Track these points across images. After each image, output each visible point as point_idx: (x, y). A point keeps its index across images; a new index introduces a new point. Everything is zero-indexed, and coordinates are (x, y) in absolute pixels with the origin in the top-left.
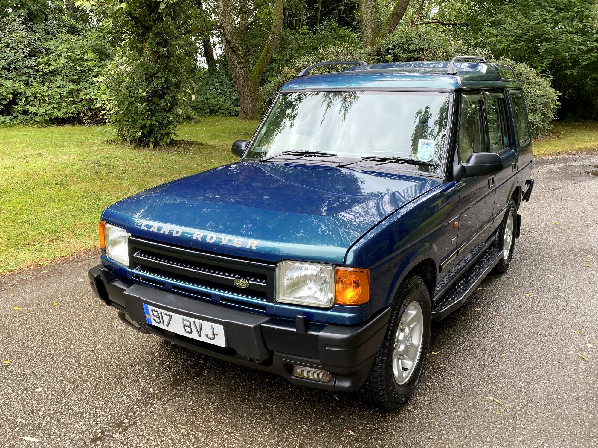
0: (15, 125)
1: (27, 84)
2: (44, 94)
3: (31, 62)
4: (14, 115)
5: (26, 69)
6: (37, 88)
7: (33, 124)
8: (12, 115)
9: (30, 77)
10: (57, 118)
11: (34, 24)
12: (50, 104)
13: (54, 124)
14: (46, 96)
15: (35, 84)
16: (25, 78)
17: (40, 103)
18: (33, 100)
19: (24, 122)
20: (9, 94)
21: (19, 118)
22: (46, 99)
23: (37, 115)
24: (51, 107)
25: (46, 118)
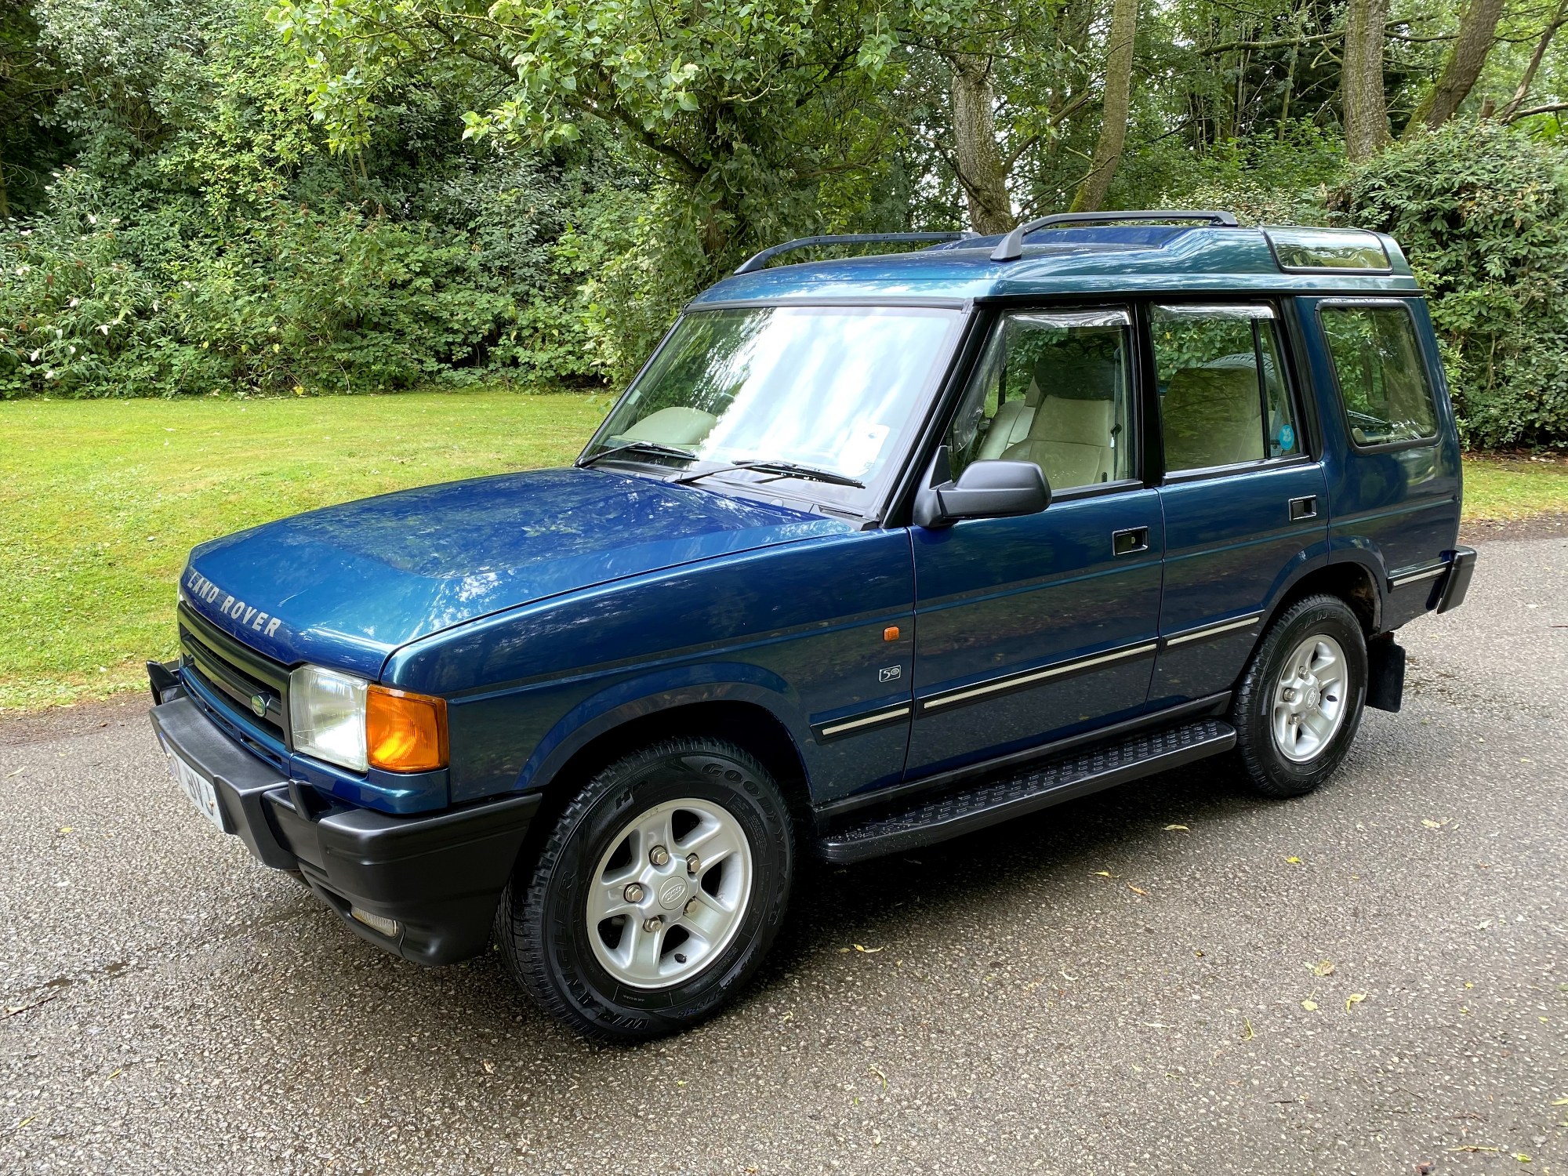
0: (489, 388)
1: (523, 301)
2: (552, 322)
3: (538, 254)
4: (492, 366)
5: (525, 270)
6: (541, 311)
7: (526, 386)
8: (487, 367)
9: (534, 286)
10: (572, 375)
11: (565, 171)
12: (561, 344)
13: (568, 387)
14: (556, 327)
15: (537, 301)
16: (522, 288)
17: (543, 341)
18: (531, 336)
19: (510, 384)
20: (485, 322)
21: (498, 375)
22: (555, 332)
23: (533, 367)
24: (562, 350)
25: (551, 374)
